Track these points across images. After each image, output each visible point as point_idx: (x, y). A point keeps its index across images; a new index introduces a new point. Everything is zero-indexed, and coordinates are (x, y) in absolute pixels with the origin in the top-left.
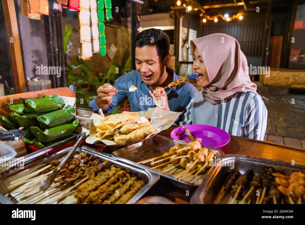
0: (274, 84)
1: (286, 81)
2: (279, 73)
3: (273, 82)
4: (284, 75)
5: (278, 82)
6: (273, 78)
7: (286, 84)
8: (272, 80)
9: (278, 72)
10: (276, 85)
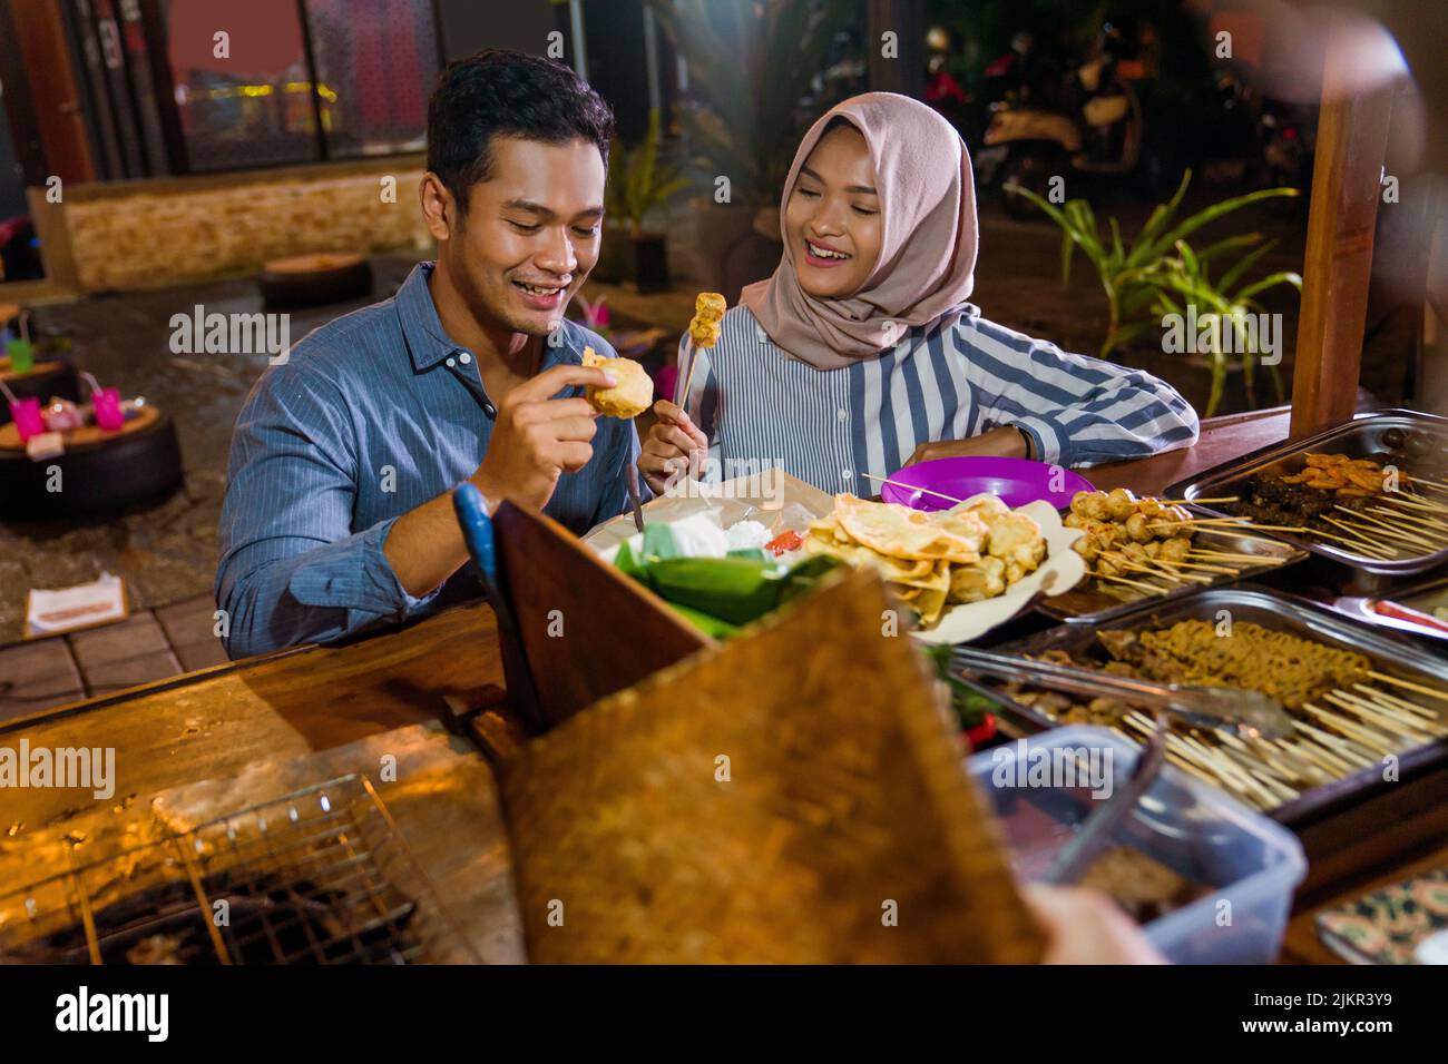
0: (144, 276)
1: (202, 247)
2: (150, 209)
3: (134, 265)
4: (180, 217)
5: (161, 260)
6: (126, 242)
7: (209, 267)
8: (125, 252)
9: (142, 201)
10: (159, 283)
